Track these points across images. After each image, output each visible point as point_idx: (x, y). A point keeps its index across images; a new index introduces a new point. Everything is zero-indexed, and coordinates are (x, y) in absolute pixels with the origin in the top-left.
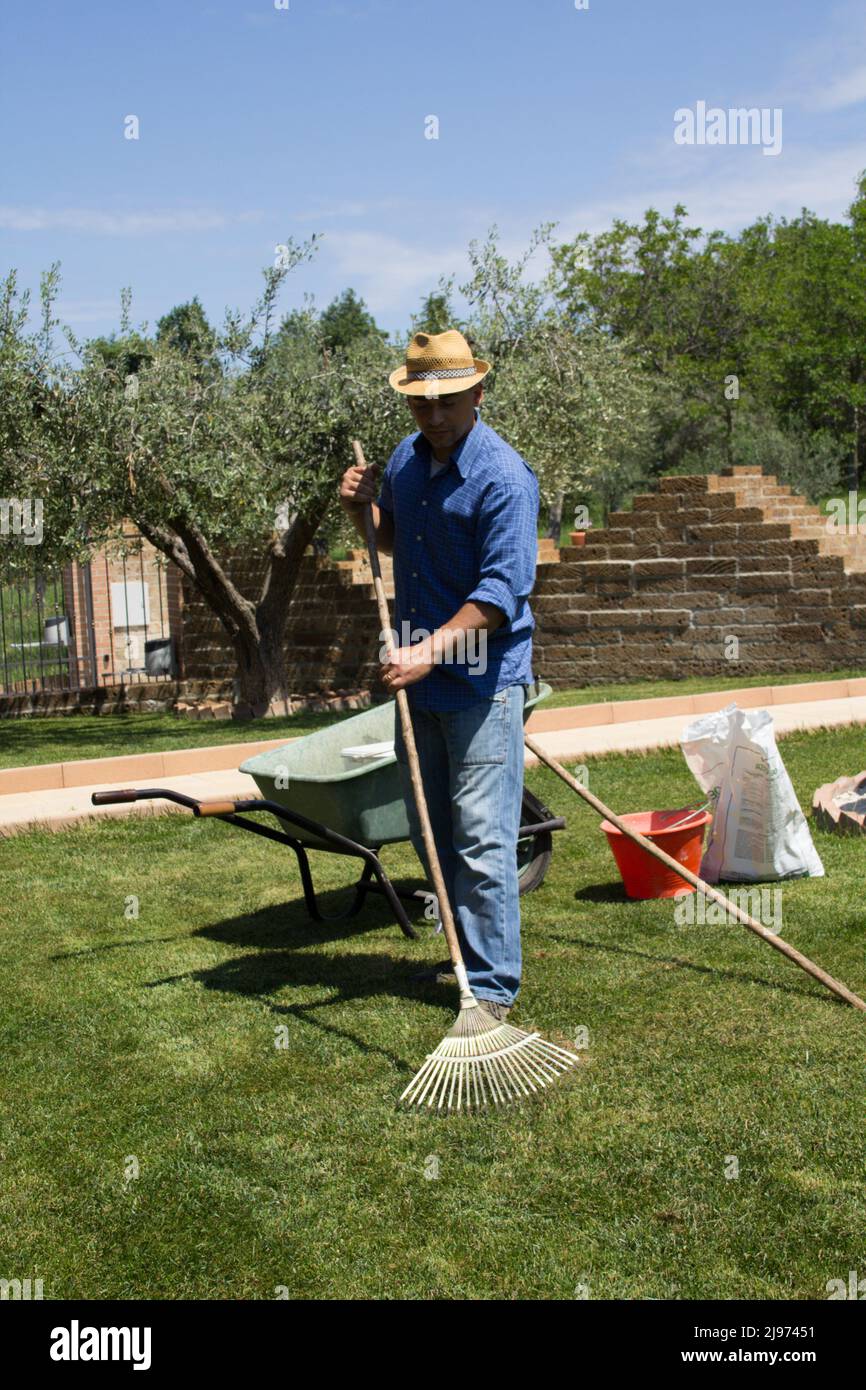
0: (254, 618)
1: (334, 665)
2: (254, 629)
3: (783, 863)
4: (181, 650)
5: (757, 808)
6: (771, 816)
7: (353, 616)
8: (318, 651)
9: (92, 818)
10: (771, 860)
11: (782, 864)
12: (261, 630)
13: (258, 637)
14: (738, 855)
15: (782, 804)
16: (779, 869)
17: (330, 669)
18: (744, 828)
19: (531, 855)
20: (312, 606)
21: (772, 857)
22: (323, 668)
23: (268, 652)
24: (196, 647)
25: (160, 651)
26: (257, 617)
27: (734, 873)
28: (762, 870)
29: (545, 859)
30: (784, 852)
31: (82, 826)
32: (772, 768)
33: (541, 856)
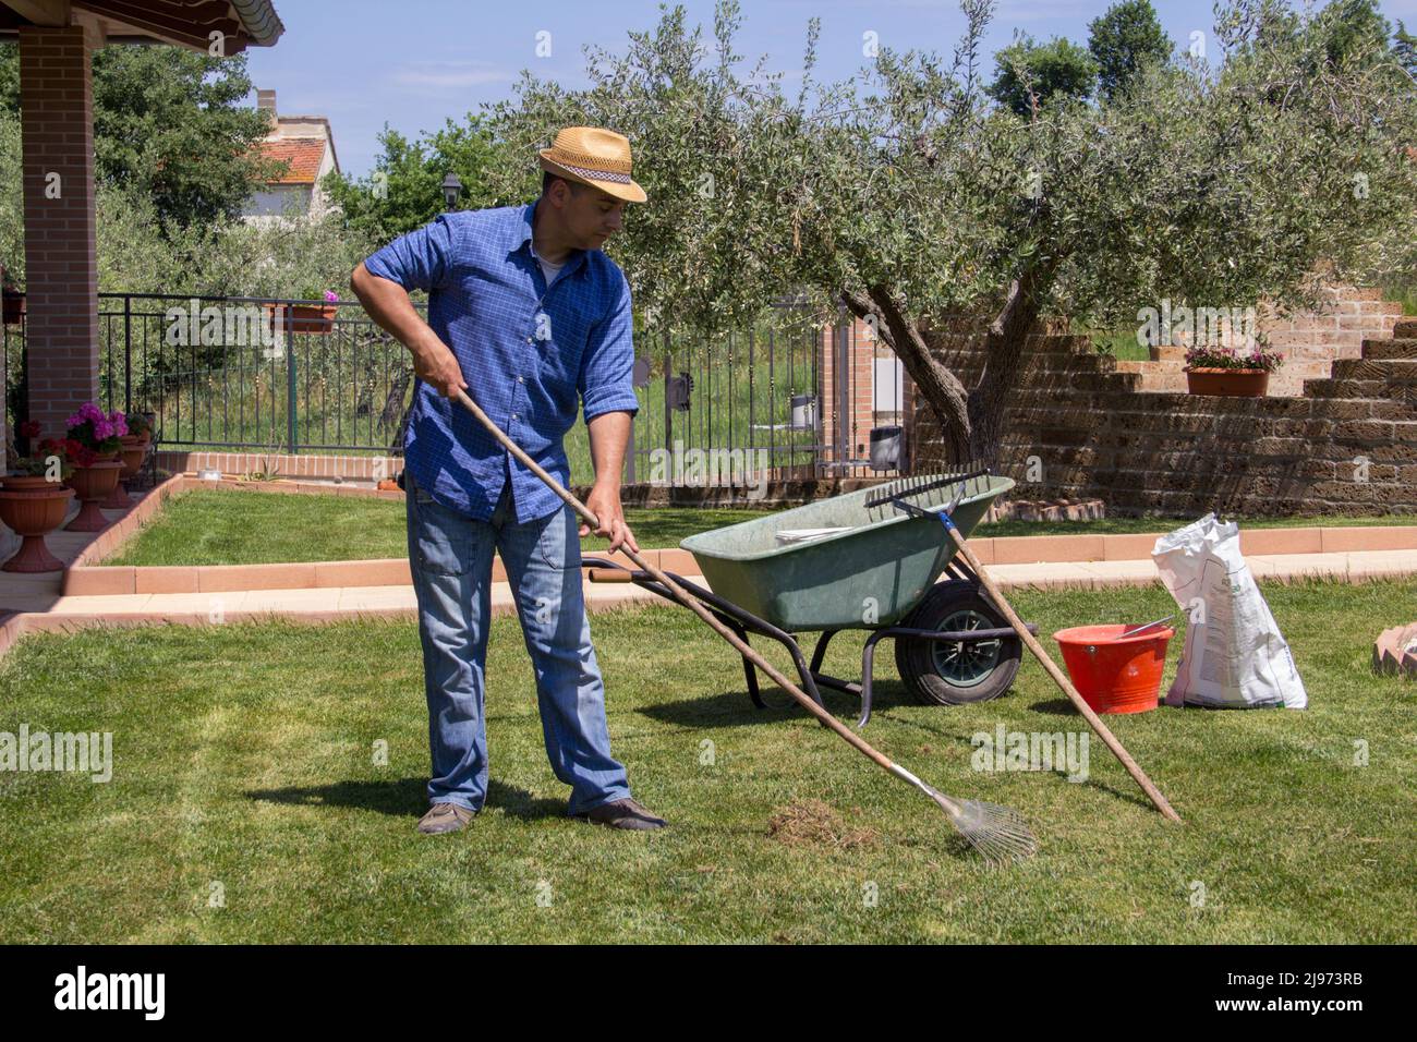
0: (964, 406)
1: (1085, 469)
2: (965, 419)
3: (1251, 688)
4: (912, 441)
5: (1222, 627)
6: (1234, 636)
7: (1110, 412)
8: (1067, 451)
9: (636, 602)
10: (1237, 685)
11: (1251, 690)
12: (973, 421)
13: (969, 428)
14: (1204, 676)
15: (1248, 625)
16: (1246, 694)
17: (1079, 475)
18: (1210, 648)
19: (995, 662)
20: (1063, 397)
21: (1238, 681)
22: (1071, 473)
23: (981, 447)
24: (928, 438)
25: (887, 442)
26: (969, 405)
27: (1198, 696)
28: (1227, 695)
29: (1011, 666)
30: (1253, 677)
31: (625, 610)
32: (1233, 584)
33: (1007, 663)
